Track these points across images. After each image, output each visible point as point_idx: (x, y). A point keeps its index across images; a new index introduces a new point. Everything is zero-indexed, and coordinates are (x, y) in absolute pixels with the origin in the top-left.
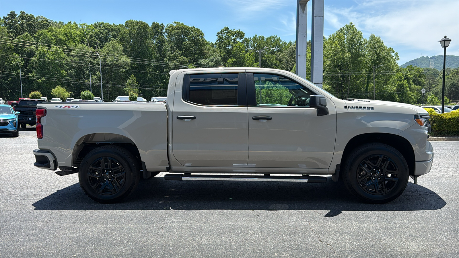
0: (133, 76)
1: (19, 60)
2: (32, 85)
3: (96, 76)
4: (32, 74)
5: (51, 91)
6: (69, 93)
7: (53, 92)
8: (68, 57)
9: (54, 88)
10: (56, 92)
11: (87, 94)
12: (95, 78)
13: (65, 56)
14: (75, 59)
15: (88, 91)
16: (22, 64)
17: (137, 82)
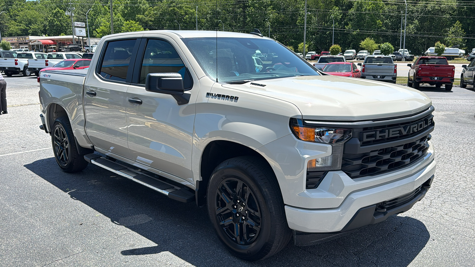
0: (458, 23)
1: (338, 13)
2: (347, 38)
3: (413, 26)
4: (348, 26)
5: (360, 43)
6: (378, 45)
7: (362, 44)
8: (386, 6)
9: (363, 40)
10: (365, 44)
11: (386, 46)
12: (412, 27)
13: (383, 5)
14: (393, 7)
15: (388, 43)
16: (340, 17)
17: (462, 30)
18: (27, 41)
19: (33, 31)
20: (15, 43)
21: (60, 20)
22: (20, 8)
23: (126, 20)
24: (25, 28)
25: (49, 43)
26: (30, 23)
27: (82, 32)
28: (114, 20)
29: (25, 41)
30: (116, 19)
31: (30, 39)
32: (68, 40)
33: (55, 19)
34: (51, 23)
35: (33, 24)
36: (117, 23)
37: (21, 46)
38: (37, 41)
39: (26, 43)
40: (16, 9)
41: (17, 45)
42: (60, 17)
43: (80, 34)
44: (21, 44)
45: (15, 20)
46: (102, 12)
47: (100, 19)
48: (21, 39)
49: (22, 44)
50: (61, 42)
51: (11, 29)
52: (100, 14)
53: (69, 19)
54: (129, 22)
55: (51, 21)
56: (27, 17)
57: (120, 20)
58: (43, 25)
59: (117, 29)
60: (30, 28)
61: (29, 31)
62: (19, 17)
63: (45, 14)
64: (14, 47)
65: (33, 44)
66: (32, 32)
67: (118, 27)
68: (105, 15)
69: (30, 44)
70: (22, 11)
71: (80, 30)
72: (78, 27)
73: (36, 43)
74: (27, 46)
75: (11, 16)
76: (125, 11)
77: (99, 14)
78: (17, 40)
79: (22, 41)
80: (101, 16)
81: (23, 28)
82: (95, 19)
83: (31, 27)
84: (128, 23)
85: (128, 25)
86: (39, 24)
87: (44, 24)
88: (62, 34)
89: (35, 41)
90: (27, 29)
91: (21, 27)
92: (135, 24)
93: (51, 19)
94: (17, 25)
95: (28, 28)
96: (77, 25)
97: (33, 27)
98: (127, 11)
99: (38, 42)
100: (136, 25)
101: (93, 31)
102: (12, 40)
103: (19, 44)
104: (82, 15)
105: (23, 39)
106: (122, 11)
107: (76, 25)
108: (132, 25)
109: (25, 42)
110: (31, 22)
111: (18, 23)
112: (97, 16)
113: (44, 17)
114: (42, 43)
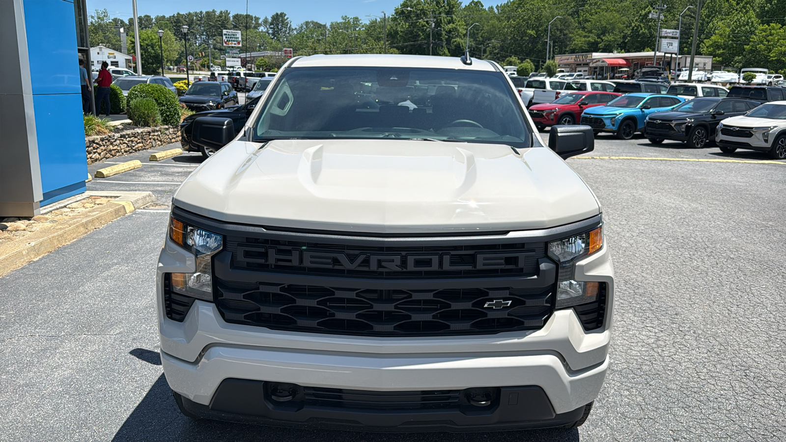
18: (588, 61)
19: (605, 45)
20: (571, 64)
21: (650, 26)
22: (594, 9)
23: (763, 23)
24: (595, 40)
25: (619, 64)
26: (604, 31)
27: (672, 45)
28: (740, 23)
29: (585, 60)
30: (744, 21)
31: (593, 58)
32: (650, 58)
33: (642, 25)
34: (635, 32)
35: (607, 35)
36: (743, 29)
37: (578, 69)
38: (601, 61)
39: (587, 64)
40: (588, 12)
41: (573, 67)
42: (651, 22)
43: (668, 49)
44: (579, 65)
45: (584, 28)
46: (723, 10)
47: (717, 22)
48: (581, 57)
49: (581, 65)
50: (638, 63)
51: (576, 42)
52: (719, 13)
53: (665, 24)
54: (767, 26)
55: (635, 28)
56: (600, 23)
57: (750, 24)
58: (622, 34)
59: (742, 39)
60: (602, 40)
61: (600, 45)
62: (590, 23)
63: (629, 18)
64: (568, 69)
65: (594, 65)
66: (603, 45)
67: (745, 36)
68: (729, 15)
69: (591, 65)
70: (596, 13)
71: (669, 43)
72: (666, 37)
73: (599, 64)
74: (587, 69)
75: (580, 23)
76: (766, 7)
77: (717, 13)
78: (575, 60)
79: (581, 60)
80: (719, 17)
81: (591, 40)
82: (708, 23)
83: (603, 38)
84: (765, 27)
85: (765, 32)
86: (616, 34)
87: (624, 33)
88: (646, 49)
89: (597, 60)
90: (597, 41)
91: (590, 39)
92: (780, 29)
93: (635, 26)
94: (585, 37)
95: (599, 40)
96: (666, 35)
97: (606, 39)
98: (770, 6)
99: (603, 62)
100: (781, 31)
101: (700, 44)
102: (568, 59)
103: (577, 65)
104: (688, 17)
105: (582, 57)
106: (761, 7)
107: (663, 35)
108: (773, 31)
109: (585, 62)
110: (606, 30)
111: (586, 33)
112: (714, 17)
113: (626, 23)
114: (608, 64)
